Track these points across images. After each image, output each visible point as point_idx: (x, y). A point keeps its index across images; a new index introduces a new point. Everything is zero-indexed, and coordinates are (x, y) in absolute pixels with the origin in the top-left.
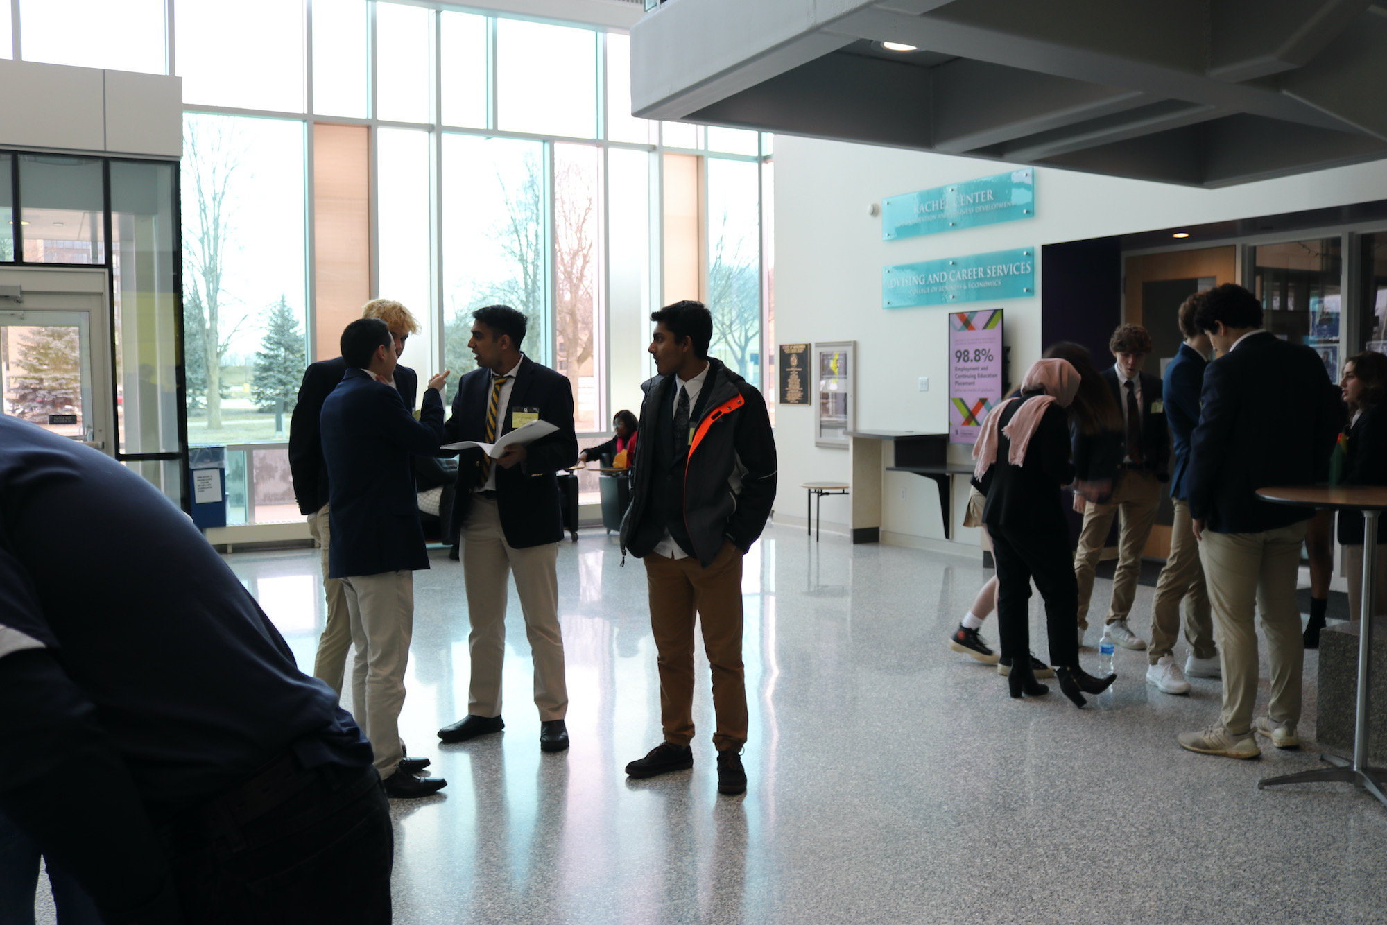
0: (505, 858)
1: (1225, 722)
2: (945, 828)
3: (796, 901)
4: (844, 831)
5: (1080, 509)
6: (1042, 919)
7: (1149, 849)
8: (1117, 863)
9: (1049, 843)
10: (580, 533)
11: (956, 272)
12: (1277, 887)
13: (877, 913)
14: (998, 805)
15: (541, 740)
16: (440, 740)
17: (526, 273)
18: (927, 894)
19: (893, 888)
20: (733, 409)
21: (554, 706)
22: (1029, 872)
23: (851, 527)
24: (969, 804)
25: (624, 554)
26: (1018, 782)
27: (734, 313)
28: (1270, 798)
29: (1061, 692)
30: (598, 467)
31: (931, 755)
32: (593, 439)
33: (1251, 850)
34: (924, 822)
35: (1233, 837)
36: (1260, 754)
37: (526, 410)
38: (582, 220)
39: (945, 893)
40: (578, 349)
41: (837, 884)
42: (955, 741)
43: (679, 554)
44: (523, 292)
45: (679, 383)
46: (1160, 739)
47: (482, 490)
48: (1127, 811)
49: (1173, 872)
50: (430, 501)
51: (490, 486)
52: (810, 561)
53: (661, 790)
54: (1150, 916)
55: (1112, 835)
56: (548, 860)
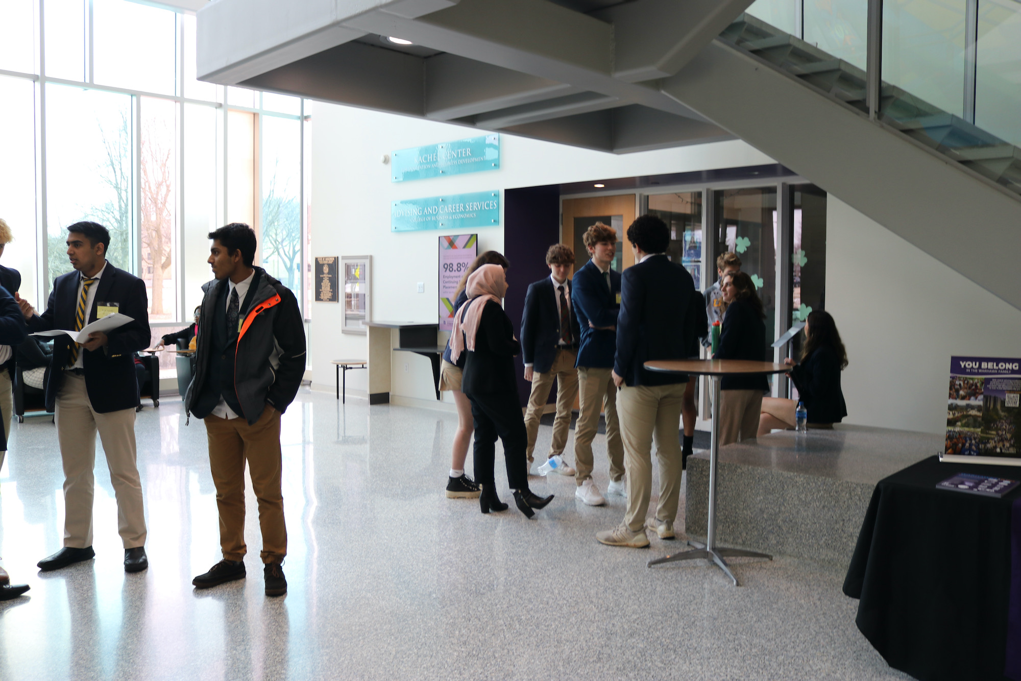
0: (93, 660)
1: (627, 523)
2: (433, 610)
3: (323, 673)
4: (359, 618)
5: (529, 378)
6: (502, 670)
7: (575, 615)
8: (553, 626)
9: (506, 616)
10: (160, 400)
11: (445, 207)
12: (658, 633)
13: (383, 677)
14: (472, 591)
15: (125, 563)
16: (40, 569)
17: (120, 198)
18: (420, 660)
19: (395, 657)
20: (272, 305)
21: (136, 536)
22: (493, 637)
23: (368, 392)
24: (451, 592)
25: (189, 416)
26: (486, 574)
27: (285, 233)
28: (658, 573)
29: (517, 508)
30: (175, 350)
31: (424, 557)
32: (172, 328)
33: (642, 610)
34: (419, 607)
35: (631, 602)
36: (649, 544)
37: (108, 304)
38: (166, 158)
39: (433, 657)
40: (163, 258)
41: (354, 658)
42: (442, 546)
43: (232, 415)
44: (118, 213)
45: (231, 285)
46: (584, 537)
47: (72, 368)
48: (561, 590)
49: (591, 629)
50: (36, 377)
51: (78, 364)
52: (338, 418)
53: (221, 596)
54: (575, 661)
55: (550, 607)
56: (129, 658)
